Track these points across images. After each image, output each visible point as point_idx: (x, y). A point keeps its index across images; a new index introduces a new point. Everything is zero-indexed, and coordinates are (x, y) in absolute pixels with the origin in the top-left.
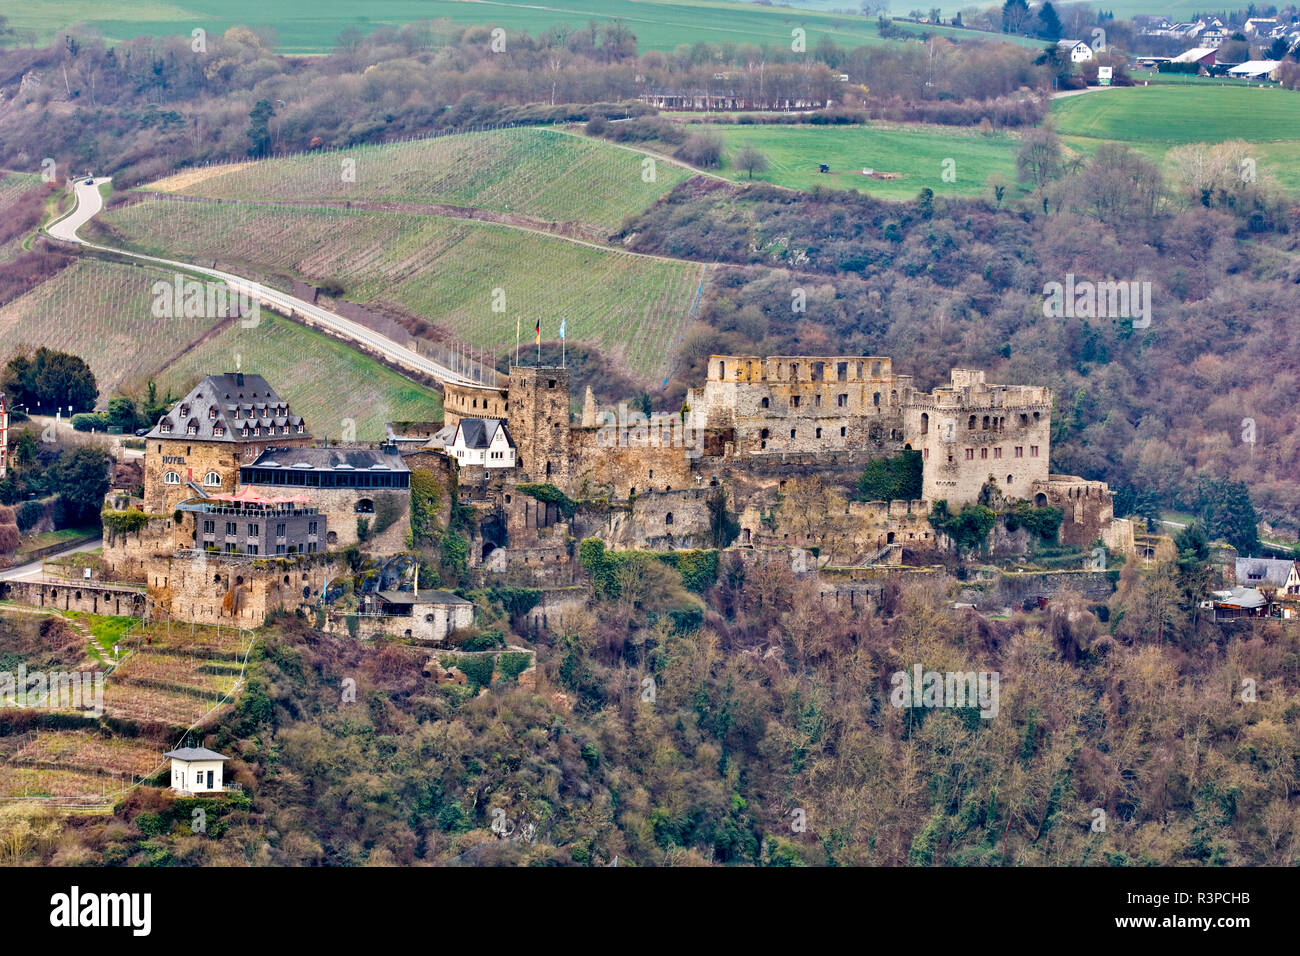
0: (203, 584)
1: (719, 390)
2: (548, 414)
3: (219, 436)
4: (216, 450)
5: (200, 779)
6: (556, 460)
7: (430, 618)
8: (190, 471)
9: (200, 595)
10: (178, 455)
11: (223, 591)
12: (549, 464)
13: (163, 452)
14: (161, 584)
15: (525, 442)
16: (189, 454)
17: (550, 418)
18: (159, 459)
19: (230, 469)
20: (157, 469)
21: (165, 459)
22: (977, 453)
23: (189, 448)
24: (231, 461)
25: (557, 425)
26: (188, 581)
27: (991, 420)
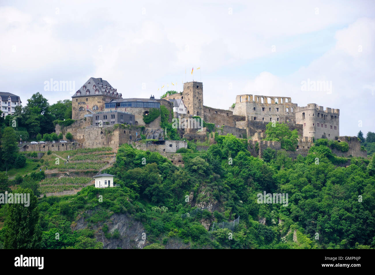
0: (97, 135)
1: (240, 106)
2: (197, 96)
3: (97, 93)
4: (96, 98)
5: (106, 183)
6: (200, 111)
7: (171, 146)
8: (88, 106)
9: (96, 139)
10: (83, 102)
11: (104, 136)
12: (198, 112)
13: (78, 101)
14: (82, 137)
15: (190, 105)
16: (87, 101)
17: (197, 98)
18: (77, 104)
19: (101, 104)
20: (76, 107)
21: (79, 103)
22: (320, 125)
23: (87, 99)
24: (101, 101)
25: (200, 100)
26: (91, 135)
27: (324, 115)
